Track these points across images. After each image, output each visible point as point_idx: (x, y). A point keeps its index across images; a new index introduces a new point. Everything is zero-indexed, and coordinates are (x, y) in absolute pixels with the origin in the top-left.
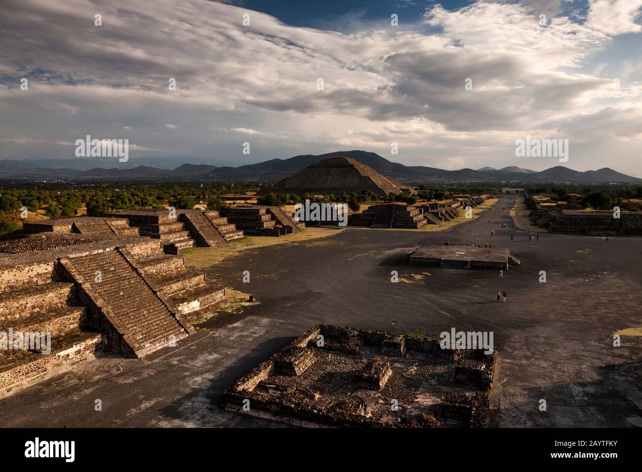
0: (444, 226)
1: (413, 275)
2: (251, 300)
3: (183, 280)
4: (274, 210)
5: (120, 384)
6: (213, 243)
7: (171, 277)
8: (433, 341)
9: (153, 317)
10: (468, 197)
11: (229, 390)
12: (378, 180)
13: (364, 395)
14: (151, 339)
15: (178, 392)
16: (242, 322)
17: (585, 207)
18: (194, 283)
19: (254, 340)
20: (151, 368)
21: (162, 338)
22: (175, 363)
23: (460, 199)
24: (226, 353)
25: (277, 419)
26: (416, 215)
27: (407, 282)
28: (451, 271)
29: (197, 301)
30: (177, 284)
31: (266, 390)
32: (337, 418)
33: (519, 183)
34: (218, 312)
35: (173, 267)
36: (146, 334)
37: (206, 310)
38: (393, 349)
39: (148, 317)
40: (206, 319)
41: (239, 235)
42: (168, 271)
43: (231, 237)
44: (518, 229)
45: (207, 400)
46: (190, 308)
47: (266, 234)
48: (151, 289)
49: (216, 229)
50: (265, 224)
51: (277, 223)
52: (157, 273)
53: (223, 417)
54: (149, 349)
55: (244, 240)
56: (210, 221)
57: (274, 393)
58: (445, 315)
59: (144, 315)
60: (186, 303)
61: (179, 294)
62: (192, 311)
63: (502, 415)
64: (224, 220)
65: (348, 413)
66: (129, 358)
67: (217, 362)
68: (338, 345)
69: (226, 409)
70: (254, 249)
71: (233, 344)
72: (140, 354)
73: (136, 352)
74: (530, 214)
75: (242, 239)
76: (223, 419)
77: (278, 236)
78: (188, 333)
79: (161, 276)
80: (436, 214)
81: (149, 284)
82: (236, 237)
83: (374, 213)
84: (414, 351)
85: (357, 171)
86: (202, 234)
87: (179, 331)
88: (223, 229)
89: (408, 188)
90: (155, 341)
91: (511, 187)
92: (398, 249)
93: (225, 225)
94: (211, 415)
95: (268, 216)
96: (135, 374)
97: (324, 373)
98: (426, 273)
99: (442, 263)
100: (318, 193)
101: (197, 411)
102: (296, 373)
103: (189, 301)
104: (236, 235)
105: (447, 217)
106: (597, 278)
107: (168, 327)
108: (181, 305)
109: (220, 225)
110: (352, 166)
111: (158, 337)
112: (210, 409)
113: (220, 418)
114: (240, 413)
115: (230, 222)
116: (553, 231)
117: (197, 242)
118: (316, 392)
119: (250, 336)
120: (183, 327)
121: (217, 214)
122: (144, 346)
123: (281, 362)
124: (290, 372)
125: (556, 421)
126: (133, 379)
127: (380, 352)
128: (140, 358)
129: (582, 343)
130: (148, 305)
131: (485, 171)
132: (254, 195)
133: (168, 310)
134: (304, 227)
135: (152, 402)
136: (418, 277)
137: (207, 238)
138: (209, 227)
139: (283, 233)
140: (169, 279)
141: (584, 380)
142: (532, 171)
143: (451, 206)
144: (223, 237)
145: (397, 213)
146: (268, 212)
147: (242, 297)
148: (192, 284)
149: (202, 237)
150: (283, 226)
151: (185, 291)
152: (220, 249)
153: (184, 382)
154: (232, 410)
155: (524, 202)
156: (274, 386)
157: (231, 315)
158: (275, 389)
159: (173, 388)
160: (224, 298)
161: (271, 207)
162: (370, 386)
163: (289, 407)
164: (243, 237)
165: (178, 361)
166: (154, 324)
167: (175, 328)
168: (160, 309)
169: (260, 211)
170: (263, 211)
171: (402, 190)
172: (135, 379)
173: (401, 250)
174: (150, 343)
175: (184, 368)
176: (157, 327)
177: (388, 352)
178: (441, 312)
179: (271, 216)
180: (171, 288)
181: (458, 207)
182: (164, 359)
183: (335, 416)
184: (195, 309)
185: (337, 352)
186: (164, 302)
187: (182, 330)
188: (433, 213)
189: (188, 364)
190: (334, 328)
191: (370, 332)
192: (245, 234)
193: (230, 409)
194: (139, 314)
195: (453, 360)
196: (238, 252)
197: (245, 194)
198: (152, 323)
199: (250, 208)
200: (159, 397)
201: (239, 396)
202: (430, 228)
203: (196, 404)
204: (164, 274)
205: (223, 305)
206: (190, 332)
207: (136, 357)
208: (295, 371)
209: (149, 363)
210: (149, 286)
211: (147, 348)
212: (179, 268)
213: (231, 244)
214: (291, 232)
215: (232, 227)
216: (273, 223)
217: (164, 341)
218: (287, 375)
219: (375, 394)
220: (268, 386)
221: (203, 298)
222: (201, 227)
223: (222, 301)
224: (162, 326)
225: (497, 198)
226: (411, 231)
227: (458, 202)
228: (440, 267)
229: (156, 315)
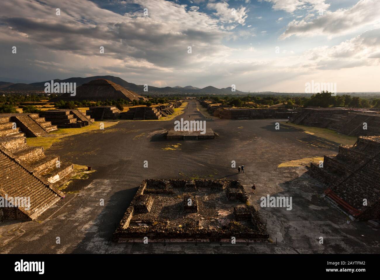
0: (170, 117)
1: (172, 145)
2: (89, 169)
3: (46, 163)
4: (75, 112)
5: (30, 241)
6: (39, 135)
7: (36, 161)
8: (209, 181)
9: (35, 191)
10: (175, 102)
11: (118, 230)
12: (126, 93)
13: (192, 216)
14: (38, 205)
15: (79, 238)
16: (92, 184)
17: (232, 106)
18: (52, 163)
19: (107, 194)
20: (47, 225)
21: (45, 203)
22: (63, 218)
23: (172, 103)
24: (94, 206)
25: (154, 241)
26: (157, 112)
27: (172, 149)
28: (190, 141)
29: (57, 175)
30: (42, 166)
31: (137, 224)
32: (191, 233)
33: (193, 94)
34: (71, 180)
35: (37, 154)
36: (33, 202)
37: (63, 180)
38: (191, 188)
39: (31, 191)
40: (66, 185)
41: (54, 128)
42: (34, 157)
43: (50, 130)
44: (206, 118)
45: (103, 239)
46: (54, 180)
47: (72, 126)
48: (28, 171)
49: (39, 125)
50: (70, 120)
51: (77, 120)
52: (26, 160)
53: (120, 248)
54: (38, 212)
55: (59, 131)
56: (34, 121)
57: (142, 225)
58: (202, 166)
59: (28, 190)
60: (51, 177)
61: (44, 172)
62: (55, 181)
63: (261, 215)
64: (43, 119)
65: (196, 229)
66: (25, 221)
67: (92, 213)
68: (161, 190)
69: (119, 242)
70: (69, 137)
71: (96, 199)
72: (34, 217)
73: (30, 217)
74: (207, 110)
75: (57, 130)
76: (120, 249)
77: (80, 127)
78: (61, 197)
79: (29, 161)
80: (165, 111)
81: (26, 168)
82: (53, 130)
83: (134, 112)
84: (200, 187)
85: (113, 87)
86: (30, 129)
87: (54, 196)
88: (44, 125)
89: (142, 97)
90: (40, 206)
91: (190, 96)
92: (156, 132)
93: (44, 122)
94: (111, 248)
95: (72, 116)
96: (37, 232)
97: (162, 208)
98: (178, 144)
99: (184, 138)
100: (92, 101)
101: (99, 248)
102: (148, 211)
103: (53, 176)
104: (53, 128)
105: (170, 112)
106: (254, 140)
107: (47, 195)
108: (49, 179)
109: (41, 123)
110: (110, 85)
111: (42, 203)
112: (108, 244)
113: (118, 249)
114: (129, 242)
115: (47, 120)
116: (222, 118)
117: (26, 134)
118: (167, 220)
119: (104, 192)
120: (56, 194)
121: (38, 116)
122: (34, 211)
123: (138, 206)
124: (144, 210)
125: (284, 213)
126: (38, 236)
127: (184, 191)
128: (34, 220)
129: (269, 173)
130: (29, 183)
131: (177, 88)
132: (47, 102)
133: (43, 184)
134: (94, 121)
135: (64, 249)
136: (176, 146)
137: (34, 132)
138: (34, 124)
139: (83, 126)
140: (36, 163)
141: (281, 190)
142: (198, 88)
143: (169, 107)
144: (45, 130)
145: (147, 111)
146: (71, 113)
147: (82, 168)
148: (51, 164)
149: (30, 131)
150: (82, 121)
151: (48, 169)
152: (45, 138)
153: (78, 230)
154: (123, 242)
155: (200, 104)
156: (141, 221)
157: (81, 181)
158: (141, 223)
159: (73, 236)
160: (72, 170)
161: (73, 110)
162: (192, 211)
163: (162, 233)
164: (57, 129)
165: (64, 216)
166: (37, 195)
167: (51, 195)
168: (38, 184)
169: (66, 112)
170: (68, 113)
171: (139, 98)
172: (39, 235)
173: (157, 132)
174: (38, 208)
175: (72, 220)
176: (39, 196)
177: (188, 190)
178: (199, 164)
179: (74, 115)
180: (39, 168)
181: (172, 107)
182: (53, 217)
183: (190, 233)
184: (57, 180)
185: (162, 194)
186: (39, 179)
187: (56, 195)
188: (163, 111)
189: (73, 217)
190: (155, 181)
191: (176, 180)
192: (58, 127)
193: (121, 242)
194: (24, 189)
195: (222, 189)
196: (59, 139)
197: (40, 101)
198: (35, 195)
199: (59, 111)
200: (66, 244)
201: (127, 232)
202: (164, 119)
203: (96, 243)
204: (31, 160)
205: (73, 175)
206: (61, 196)
207: (31, 220)
208: (147, 210)
209: (43, 222)
210: (26, 170)
211: (37, 212)
212: (41, 154)
213: (51, 134)
214: (88, 125)
215: (49, 123)
216: (76, 120)
217: (47, 205)
218: (143, 213)
219: (197, 215)
220: (137, 222)
221: (61, 172)
222: (29, 125)
223: (71, 173)
224: (42, 195)
225: (187, 102)
226: (156, 121)
227: (171, 105)
228: (183, 140)
229: (36, 188)
